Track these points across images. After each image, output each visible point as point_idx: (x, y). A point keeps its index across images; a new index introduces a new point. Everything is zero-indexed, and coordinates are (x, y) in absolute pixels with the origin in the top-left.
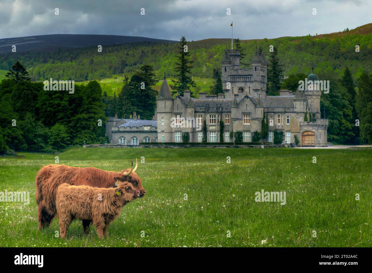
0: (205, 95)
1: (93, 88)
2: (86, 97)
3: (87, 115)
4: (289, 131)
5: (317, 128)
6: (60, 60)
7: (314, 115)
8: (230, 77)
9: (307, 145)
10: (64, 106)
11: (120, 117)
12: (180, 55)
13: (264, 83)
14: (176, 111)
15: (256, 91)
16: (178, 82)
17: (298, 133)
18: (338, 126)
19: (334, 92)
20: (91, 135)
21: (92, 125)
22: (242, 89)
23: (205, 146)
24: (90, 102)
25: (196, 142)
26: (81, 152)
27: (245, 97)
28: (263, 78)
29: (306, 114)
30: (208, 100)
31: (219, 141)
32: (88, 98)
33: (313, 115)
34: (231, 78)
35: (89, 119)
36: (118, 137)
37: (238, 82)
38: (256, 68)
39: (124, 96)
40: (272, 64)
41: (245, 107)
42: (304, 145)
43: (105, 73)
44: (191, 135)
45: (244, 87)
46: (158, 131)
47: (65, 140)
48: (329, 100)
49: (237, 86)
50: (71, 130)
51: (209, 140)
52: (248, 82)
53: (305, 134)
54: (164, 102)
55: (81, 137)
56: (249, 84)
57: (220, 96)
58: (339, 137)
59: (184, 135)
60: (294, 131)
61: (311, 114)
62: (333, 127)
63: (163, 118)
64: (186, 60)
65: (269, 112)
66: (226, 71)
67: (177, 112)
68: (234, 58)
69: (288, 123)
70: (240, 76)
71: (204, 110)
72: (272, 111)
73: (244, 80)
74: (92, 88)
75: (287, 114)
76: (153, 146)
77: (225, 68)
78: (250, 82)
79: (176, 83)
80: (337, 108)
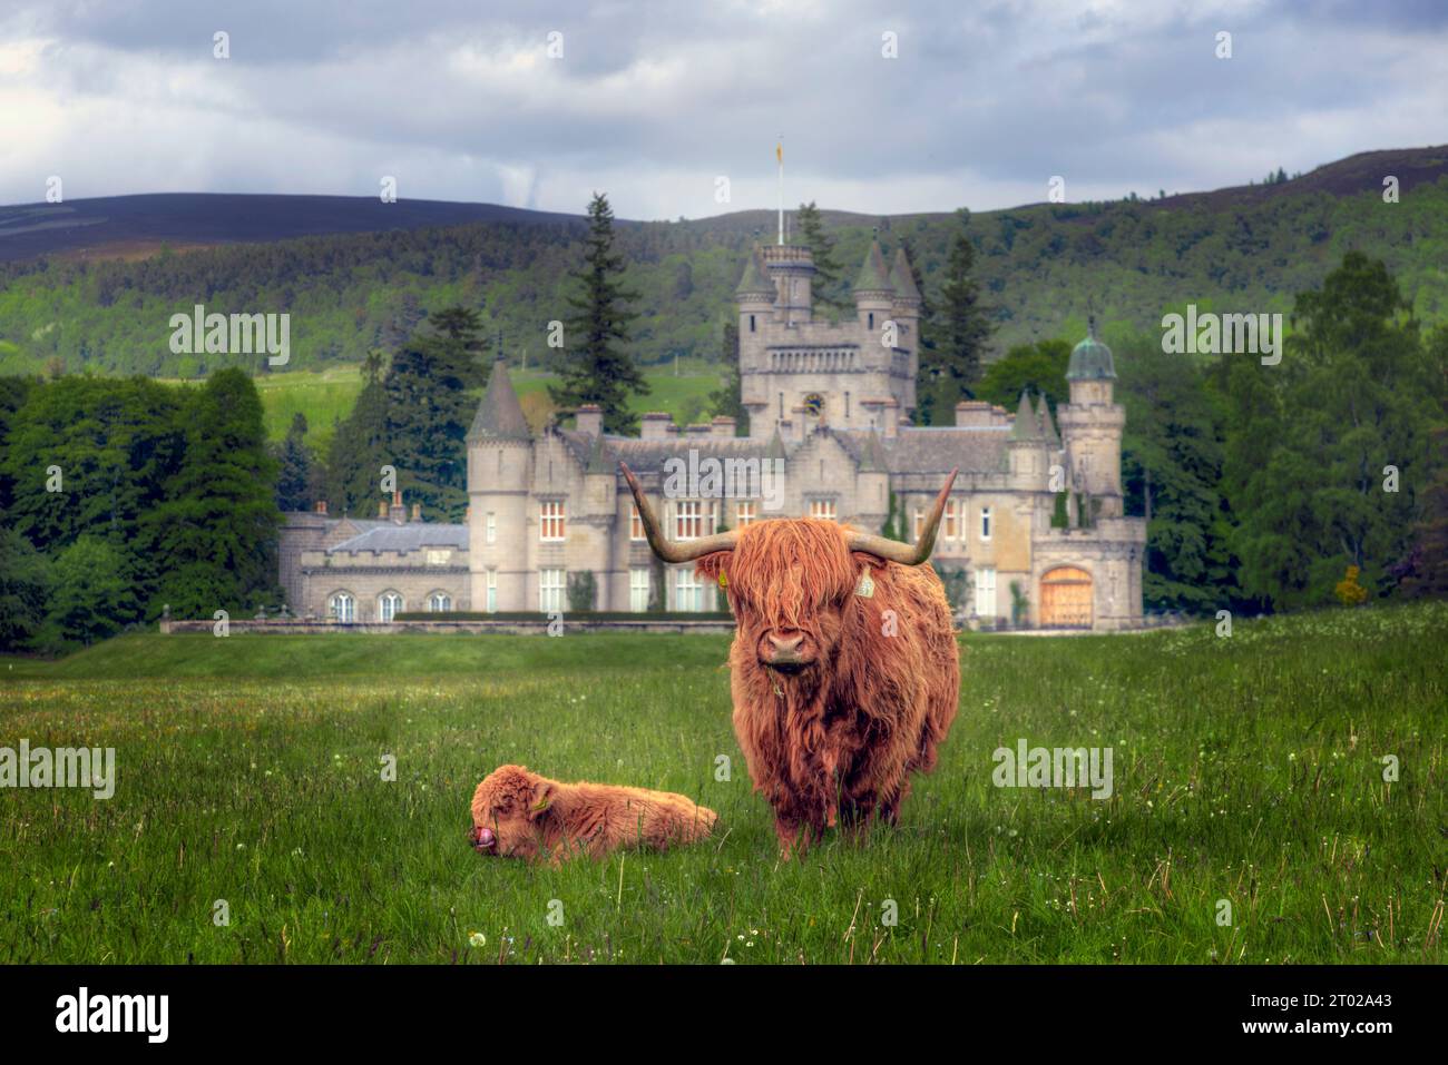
0: (666, 423)
1: (228, 397)
2: (198, 434)
3: (202, 503)
4: (991, 566)
5: (1098, 555)
6: (164, 295)
7: (1096, 503)
8: (770, 353)
9: (1062, 621)
10: (111, 470)
11: (336, 512)
12: (589, 269)
13: (904, 377)
14: (541, 486)
15: (873, 410)
16: (578, 375)
17: (1027, 572)
18: (1197, 546)
19: (1184, 413)
20: (217, 584)
21: (221, 544)
22: (815, 404)
23: (644, 626)
24: (214, 452)
25: (620, 607)
26: (145, 652)
27: (817, 431)
28: (902, 359)
29: (1060, 498)
30: (673, 445)
31: (714, 608)
32: (205, 437)
33: (1093, 501)
34: (775, 356)
35: (209, 522)
36: (325, 593)
37: (802, 372)
38: (871, 316)
39: (362, 428)
40: (949, 303)
41: (817, 469)
42: (1049, 620)
43: (337, 343)
44: (601, 581)
45: (825, 392)
46: (473, 568)
47: (113, 602)
48: (1162, 446)
49: (799, 389)
50: (140, 563)
51: (673, 602)
52: (841, 372)
53: (1054, 577)
54: (495, 450)
55: (180, 591)
56: (843, 382)
57: (721, 428)
58: (1207, 591)
59: (577, 582)
60: (1012, 567)
61: (1084, 502)
62: (1177, 550)
63: (491, 514)
64: (611, 287)
65: (911, 491)
66: (753, 328)
67: (547, 489)
68: (786, 279)
69: (986, 533)
70: (809, 347)
71: (655, 484)
72: (923, 488)
73: (824, 363)
74: (223, 395)
75: (980, 499)
76: (438, 625)
77: (753, 318)
78: (849, 372)
79: (571, 379)
80: (1198, 477)
